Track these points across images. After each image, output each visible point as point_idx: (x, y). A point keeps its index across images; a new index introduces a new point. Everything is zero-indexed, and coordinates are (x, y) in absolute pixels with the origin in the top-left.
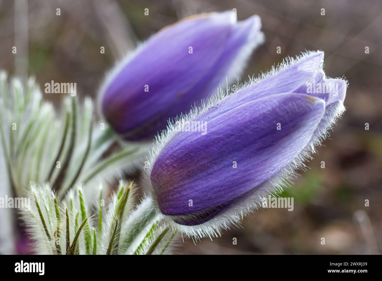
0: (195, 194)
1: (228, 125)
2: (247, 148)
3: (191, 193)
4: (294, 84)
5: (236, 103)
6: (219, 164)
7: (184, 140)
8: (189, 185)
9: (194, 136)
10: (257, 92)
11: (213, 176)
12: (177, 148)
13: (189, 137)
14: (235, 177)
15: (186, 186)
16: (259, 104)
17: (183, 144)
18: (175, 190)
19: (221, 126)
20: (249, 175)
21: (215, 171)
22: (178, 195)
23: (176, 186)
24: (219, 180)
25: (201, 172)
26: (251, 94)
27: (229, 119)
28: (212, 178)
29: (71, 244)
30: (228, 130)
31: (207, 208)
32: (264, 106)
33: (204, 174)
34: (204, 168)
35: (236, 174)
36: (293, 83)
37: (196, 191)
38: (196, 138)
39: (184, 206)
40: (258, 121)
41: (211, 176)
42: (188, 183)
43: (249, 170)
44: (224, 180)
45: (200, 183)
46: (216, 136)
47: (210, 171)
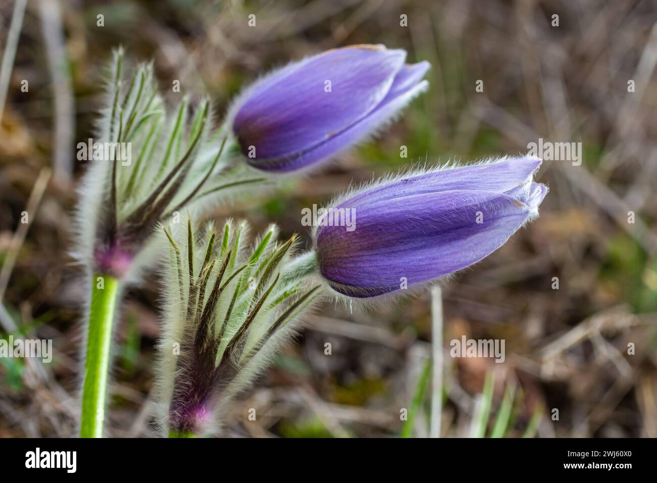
0: (373, 269)
1: (428, 208)
2: (439, 236)
3: (370, 267)
4: (505, 184)
5: (439, 185)
6: (406, 244)
7: (373, 209)
8: (368, 257)
9: (386, 209)
10: (464, 180)
11: (396, 255)
12: (363, 216)
13: (380, 207)
14: (421, 263)
15: (364, 258)
16: (466, 195)
17: (371, 213)
18: (351, 259)
19: (420, 207)
20: (435, 264)
21: (400, 251)
22: (352, 265)
23: (352, 254)
24: (404, 261)
25: (383, 248)
26: (457, 180)
27: (430, 202)
28: (395, 257)
29: (220, 287)
30: (427, 213)
31: (382, 286)
32: (471, 199)
33: (388, 250)
34: (388, 244)
35: (423, 259)
36: (504, 182)
37: (375, 266)
38: (388, 211)
39: (357, 278)
40: (461, 212)
41: (393, 254)
42: (367, 255)
43: (438, 259)
44: (409, 262)
45: (382, 258)
46: (411, 216)
47: (395, 248)
